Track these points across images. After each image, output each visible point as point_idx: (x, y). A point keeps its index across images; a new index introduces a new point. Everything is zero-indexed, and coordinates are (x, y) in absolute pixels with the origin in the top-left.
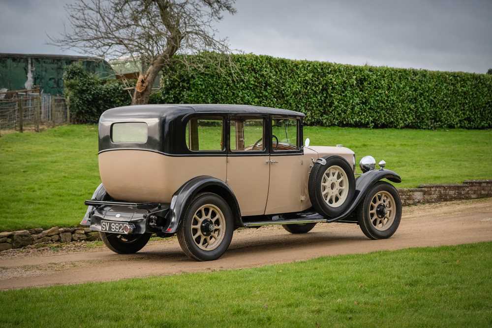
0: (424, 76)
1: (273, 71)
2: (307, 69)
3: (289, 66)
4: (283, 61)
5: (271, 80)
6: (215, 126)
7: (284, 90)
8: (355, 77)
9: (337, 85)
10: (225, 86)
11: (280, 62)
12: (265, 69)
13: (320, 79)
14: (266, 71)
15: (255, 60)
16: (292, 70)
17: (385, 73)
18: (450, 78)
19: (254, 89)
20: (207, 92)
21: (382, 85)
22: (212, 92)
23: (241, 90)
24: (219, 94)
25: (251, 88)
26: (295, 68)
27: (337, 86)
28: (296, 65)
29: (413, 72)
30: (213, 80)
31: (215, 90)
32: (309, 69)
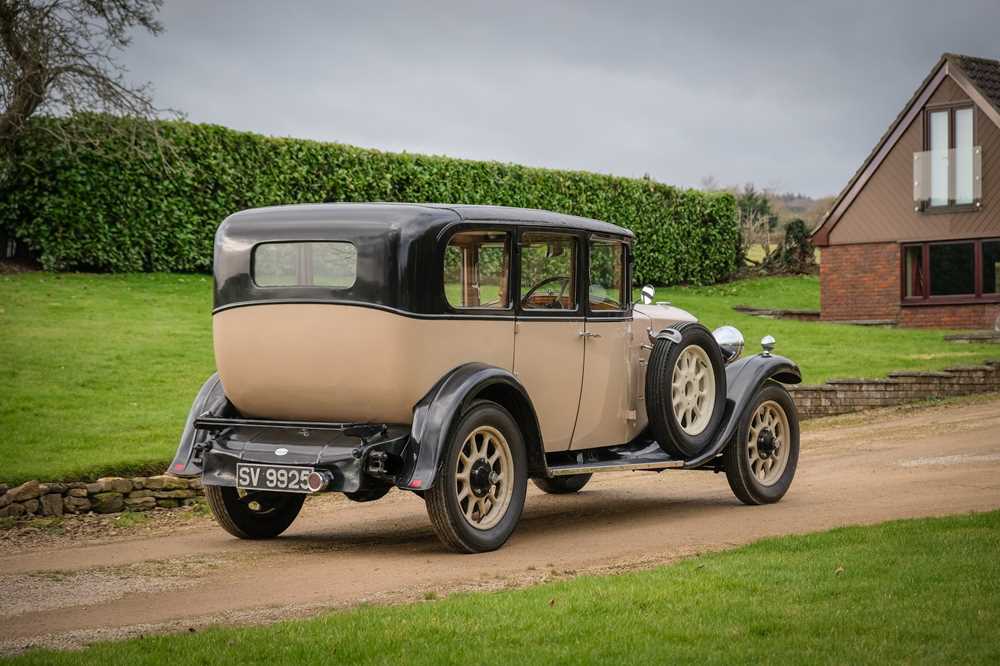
0: (519, 178)
1: (229, 157)
2: (297, 156)
3: (261, 149)
4: (248, 139)
5: (224, 177)
6: (111, 272)
7: (250, 200)
8: (389, 176)
9: (356, 191)
10: (133, 188)
11: (242, 139)
12: (213, 154)
13: (322, 179)
14: (215, 158)
15: (193, 135)
16: (267, 159)
17: (447, 170)
18: (567, 184)
19: (191, 196)
20: (95, 198)
21: (441, 194)
22: (105, 199)
23: (166, 196)
24: (122, 203)
25: (185, 192)
26: (271, 153)
27: (356, 194)
28: (274, 148)
29: (499, 169)
30: (108, 175)
31: (112, 195)
32: (300, 156)
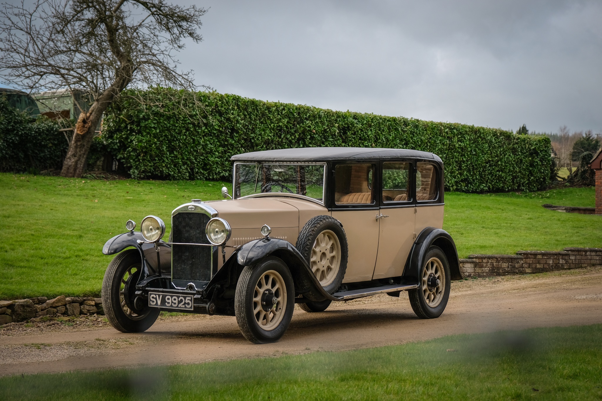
0: (416, 127)
1: (241, 114)
2: (282, 113)
3: (260, 109)
4: (253, 103)
5: (238, 125)
6: (170, 180)
7: (253, 138)
8: (337, 125)
9: (317, 134)
10: (184, 131)
11: (249, 103)
12: (232, 112)
13: (296, 126)
14: (233, 114)
15: (220, 100)
16: (263, 114)
17: (372, 122)
18: (446, 131)
19: (218, 136)
20: (162, 137)
21: (368, 136)
22: (168, 138)
23: (203, 136)
24: (177, 140)
25: (214, 134)
26: (267, 111)
27: (317, 136)
28: (268, 108)
29: (404, 122)
30: (169, 123)
31: (172, 135)
32: (283, 113)
